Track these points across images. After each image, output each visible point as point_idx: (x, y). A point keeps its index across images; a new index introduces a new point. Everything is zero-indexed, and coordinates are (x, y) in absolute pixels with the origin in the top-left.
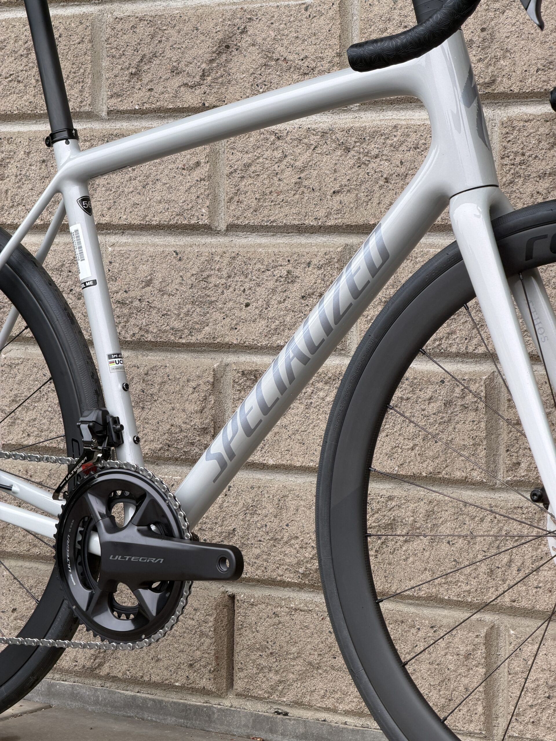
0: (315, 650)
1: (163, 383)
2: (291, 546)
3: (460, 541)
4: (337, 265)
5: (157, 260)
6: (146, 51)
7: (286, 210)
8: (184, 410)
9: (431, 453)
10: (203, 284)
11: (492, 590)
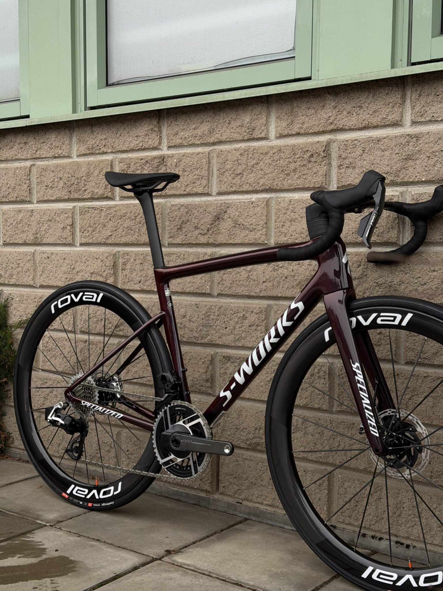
0: (254, 477)
1: (190, 359)
2: (244, 432)
3: (317, 435)
4: (264, 313)
5: (188, 307)
6: (184, 219)
7: (243, 288)
8: (199, 372)
9: (304, 396)
10: (207, 318)
11: (331, 457)
